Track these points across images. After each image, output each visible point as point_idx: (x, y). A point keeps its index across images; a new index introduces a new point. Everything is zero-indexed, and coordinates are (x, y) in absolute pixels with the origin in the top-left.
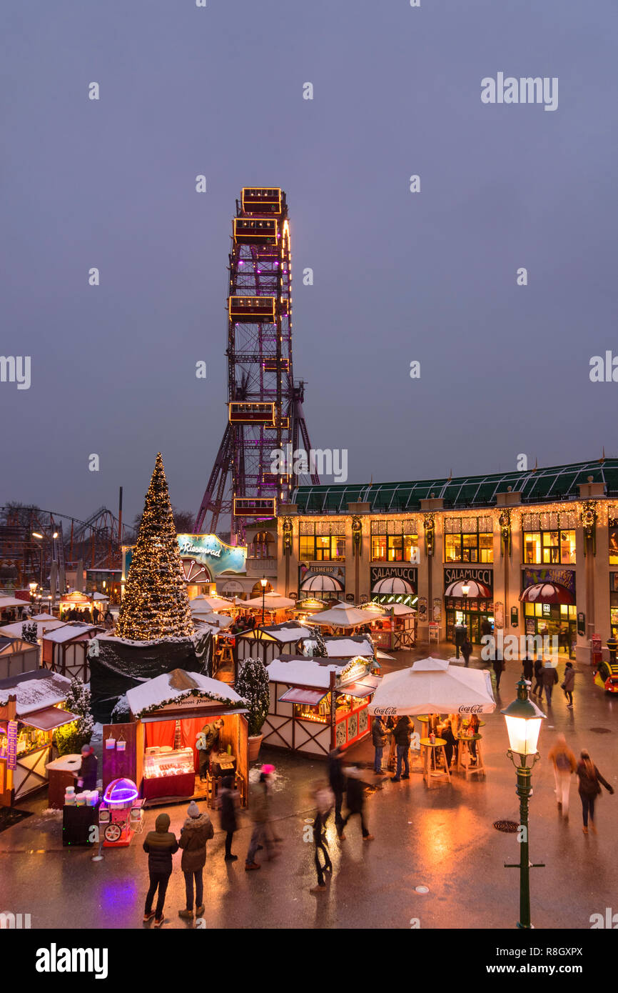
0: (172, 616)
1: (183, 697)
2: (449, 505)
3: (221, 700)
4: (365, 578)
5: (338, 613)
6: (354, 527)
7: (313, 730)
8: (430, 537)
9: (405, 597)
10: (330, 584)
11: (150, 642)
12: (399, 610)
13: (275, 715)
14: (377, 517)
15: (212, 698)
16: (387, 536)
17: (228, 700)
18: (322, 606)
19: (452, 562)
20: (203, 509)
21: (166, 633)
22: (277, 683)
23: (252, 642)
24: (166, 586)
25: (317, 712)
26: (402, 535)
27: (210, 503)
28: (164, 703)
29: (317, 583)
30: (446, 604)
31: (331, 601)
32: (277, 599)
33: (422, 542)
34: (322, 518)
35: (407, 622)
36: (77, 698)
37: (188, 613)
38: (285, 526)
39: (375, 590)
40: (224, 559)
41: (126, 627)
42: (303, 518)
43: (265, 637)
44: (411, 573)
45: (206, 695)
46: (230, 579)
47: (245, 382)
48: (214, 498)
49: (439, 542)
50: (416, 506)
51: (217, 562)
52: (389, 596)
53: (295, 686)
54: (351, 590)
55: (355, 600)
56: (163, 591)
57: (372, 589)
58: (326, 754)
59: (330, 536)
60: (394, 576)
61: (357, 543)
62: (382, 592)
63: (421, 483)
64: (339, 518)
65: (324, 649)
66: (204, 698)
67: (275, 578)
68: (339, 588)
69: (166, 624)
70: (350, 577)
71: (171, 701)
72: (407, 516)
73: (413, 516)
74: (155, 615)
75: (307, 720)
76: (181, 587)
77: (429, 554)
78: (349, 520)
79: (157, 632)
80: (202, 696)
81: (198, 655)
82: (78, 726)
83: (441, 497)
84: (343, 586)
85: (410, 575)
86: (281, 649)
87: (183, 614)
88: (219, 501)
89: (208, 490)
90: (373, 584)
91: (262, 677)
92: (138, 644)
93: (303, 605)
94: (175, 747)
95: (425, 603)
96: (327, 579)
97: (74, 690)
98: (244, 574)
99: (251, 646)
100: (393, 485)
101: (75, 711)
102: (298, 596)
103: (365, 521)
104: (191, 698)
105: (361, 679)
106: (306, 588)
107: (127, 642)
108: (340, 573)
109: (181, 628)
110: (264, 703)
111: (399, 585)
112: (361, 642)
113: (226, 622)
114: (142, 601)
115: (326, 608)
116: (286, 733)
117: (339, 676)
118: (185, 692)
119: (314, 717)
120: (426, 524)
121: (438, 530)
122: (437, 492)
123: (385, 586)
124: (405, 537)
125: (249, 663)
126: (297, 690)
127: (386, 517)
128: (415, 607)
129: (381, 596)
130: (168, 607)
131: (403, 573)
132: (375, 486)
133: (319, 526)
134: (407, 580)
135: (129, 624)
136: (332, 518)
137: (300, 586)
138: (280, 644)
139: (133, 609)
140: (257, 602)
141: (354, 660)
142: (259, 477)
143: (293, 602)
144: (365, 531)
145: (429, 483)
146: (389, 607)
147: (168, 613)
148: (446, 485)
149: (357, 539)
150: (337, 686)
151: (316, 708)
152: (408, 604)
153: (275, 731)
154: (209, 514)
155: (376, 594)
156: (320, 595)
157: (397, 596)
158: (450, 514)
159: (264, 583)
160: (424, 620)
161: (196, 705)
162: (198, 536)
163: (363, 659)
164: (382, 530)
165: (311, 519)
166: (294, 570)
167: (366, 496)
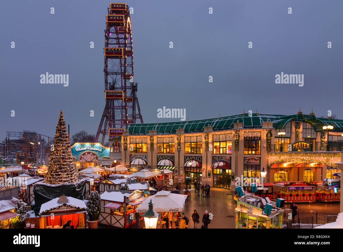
0: (67, 175)
1: (59, 207)
2: (186, 131)
3: (76, 208)
4: (155, 160)
5: (142, 173)
6: (151, 140)
7: (118, 218)
8: (179, 144)
9: (170, 167)
10: (141, 162)
11: (58, 185)
12: (166, 172)
13: (104, 212)
14: (159, 136)
15: (72, 207)
16: (163, 143)
17: (79, 208)
18: (137, 170)
19: (188, 153)
20: (98, 133)
21: (65, 181)
22: (105, 200)
23: (104, 184)
24: (65, 163)
25: (119, 211)
26: (169, 143)
27: (101, 131)
28: (51, 209)
29: (137, 161)
30: (185, 169)
31: (141, 168)
32: (121, 168)
33: (176, 145)
34: (139, 137)
35: (169, 176)
36: (19, 207)
37: (75, 174)
38: (124, 140)
39: (159, 164)
40: (103, 152)
42: (131, 137)
43: (109, 182)
44: (172, 157)
45: (69, 206)
47: (114, 83)
48: (103, 129)
49: (182, 146)
50: (174, 132)
51: (101, 154)
52: (164, 166)
53: (111, 201)
54: (149, 164)
55: (151, 168)
56: (64, 165)
57: (157, 164)
58: (122, 227)
59: (142, 143)
60: (166, 159)
61: (152, 146)
62: (161, 165)
63: (177, 123)
64: (145, 136)
65: (127, 187)
67: (121, 160)
68: (145, 163)
69: (65, 178)
70: (149, 159)
72: (171, 136)
73: (173, 136)
74: (60, 175)
75: (116, 214)
76: (71, 163)
77: (179, 150)
78: (149, 137)
79: (61, 181)
80: (68, 206)
81: (77, 190)
83: (184, 128)
84: (147, 163)
85: (172, 159)
86: (115, 187)
87: (72, 174)
88: (105, 130)
89: (100, 126)
90: (158, 162)
91: (98, 198)
92: (53, 185)
93: (131, 170)
95: (177, 169)
96: (140, 160)
97: (18, 204)
98: (109, 158)
99: (104, 186)
100: (166, 124)
101: (18, 212)
102: (130, 166)
103: (155, 137)
104: (63, 207)
105: (138, 198)
106: (132, 163)
107: (49, 185)
108: (146, 158)
109: (71, 179)
110: (98, 208)
111: (167, 162)
112: (144, 184)
113: (98, 176)
114: (55, 169)
115: (139, 171)
116: (108, 219)
117: (128, 198)
118: (61, 205)
119: (119, 213)
120: (177, 139)
121: (182, 141)
122: (182, 126)
123: (162, 163)
124: (170, 144)
125: (92, 193)
126: (111, 203)
127: (163, 136)
128: (173, 171)
129: (161, 166)
130: (65, 171)
131: (169, 158)
132: (160, 124)
133: (137, 140)
134: (170, 160)
135: (50, 178)
136: (142, 137)
137: (131, 163)
138: (115, 185)
139: (51, 172)
140: (112, 169)
141: (135, 191)
142: (121, 120)
143: (126, 169)
144: (155, 142)
145: (180, 123)
146: (162, 171)
147: (66, 174)
148: (186, 124)
149: (152, 145)
150: (127, 201)
151: (119, 209)
152: (171, 169)
153: (104, 218)
154: (101, 135)
155: (158, 166)
156: (138, 166)
157: (167, 166)
158: (187, 135)
159: (115, 161)
160: (177, 175)
161: (65, 210)
162: (93, 144)
163: (139, 191)
164: (161, 141)
165: (134, 137)
166: (128, 157)
167: (156, 128)
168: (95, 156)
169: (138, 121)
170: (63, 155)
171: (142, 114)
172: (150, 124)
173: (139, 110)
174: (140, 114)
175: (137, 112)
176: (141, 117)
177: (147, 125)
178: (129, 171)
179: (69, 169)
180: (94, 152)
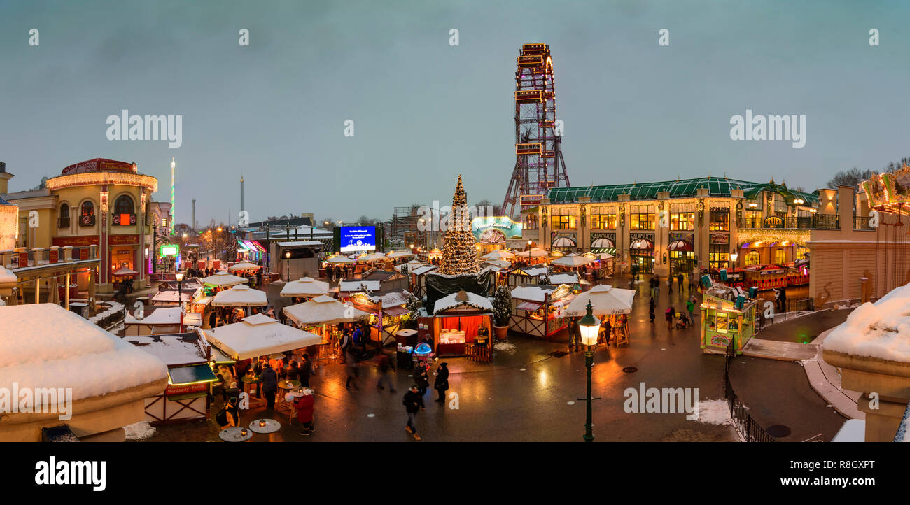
0: (467, 262)
1: (458, 305)
2: (633, 198)
3: (479, 308)
4: (588, 239)
5: (569, 259)
6: (581, 210)
7: (536, 324)
8: (623, 216)
9: (609, 249)
10: (568, 242)
11: (455, 276)
12: (604, 256)
13: (517, 316)
14: (594, 205)
15: (474, 307)
16: (600, 215)
17: (483, 308)
18: (562, 255)
19: (635, 229)
20: (506, 203)
21: (463, 271)
22: (517, 299)
23: (516, 276)
24: (463, 246)
25: (538, 314)
26: (608, 215)
27: (509, 199)
28: (448, 308)
29: (561, 242)
30: (631, 253)
31: (568, 251)
32: (538, 252)
33: (618, 218)
34: (564, 206)
35: (608, 263)
36: (411, 303)
37: (476, 261)
38: (543, 211)
39: (593, 246)
40: (513, 229)
41: (443, 268)
42: (553, 206)
43: (522, 273)
44: (612, 236)
45: (471, 305)
46: (513, 241)
47: (528, 133)
48: (512, 196)
49: (627, 219)
50: (615, 199)
51: (509, 232)
52: (600, 249)
53: (526, 301)
54: (580, 246)
55: (581, 251)
56: (462, 249)
57: (591, 244)
58: (541, 336)
59: (569, 216)
60: (603, 237)
61: (583, 220)
62: (597, 246)
63: (619, 186)
64: (573, 205)
65: (548, 280)
66: (470, 307)
67: (538, 240)
68: (573, 245)
69: (463, 267)
70: (579, 238)
71: (452, 308)
72: (611, 204)
73: (614, 204)
74: (457, 262)
75: (533, 319)
76: (472, 246)
77: (622, 225)
78: (579, 207)
79: (459, 271)
80: (468, 305)
81: (480, 283)
82: (411, 316)
83: (629, 193)
84: (575, 244)
85: (612, 237)
86: (531, 279)
87: (473, 261)
88: (515, 198)
89: (508, 192)
90: (592, 242)
91: (508, 296)
92: (449, 277)
93: (552, 255)
94: (459, 330)
95: (619, 252)
96: (566, 240)
97: (410, 299)
98: (521, 238)
99: (516, 278)
100: (604, 187)
101: (409, 309)
102: (551, 249)
103: (588, 207)
104: (463, 306)
105: (565, 296)
106: (554, 245)
107: (443, 275)
108: (574, 236)
109: (472, 269)
110: (509, 309)
111: (606, 242)
112: (572, 275)
113: (506, 264)
114: (451, 254)
115: (564, 256)
116: (522, 325)
117: (550, 296)
118: (459, 303)
119: (537, 318)
120: (620, 209)
121: (627, 212)
122: (627, 191)
123: (598, 243)
124: (610, 216)
125: (500, 289)
126: (527, 303)
127: (599, 205)
128: (614, 255)
129: (596, 249)
130: (464, 258)
131: (608, 236)
132: (595, 188)
133: (562, 210)
134: (610, 240)
135: (445, 266)
136: (569, 206)
137: (552, 244)
138: (530, 277)
139: (447, 259)
140: (526, 254)
141: (560, 286)
142: (538, 183)
143: (546, 253)
144: (588, 213)
145: (624, 186)
146: (598, 255)
147: (465, 261)
148: (632, 187)
149: (583, 217)
150: (548, 301)
151: (538, 312)
152: (610, 253)
153: (517, 324)
154: (509, 205)
155: (592, 249)
156: (562, 249)
157: (605, 248)
158: (634, 203)
159: (530, 243)
160: (619, 262)
161: (465, 310)
162: (498, 217)
163: (566, 285)
164: (597, 212)
165: (558, 206)
166: (548, 236)
167: (589, 193)
168: (502, 236)
169: (562, 184)
170: (462, 235)
171: (568, 174)
172: (581, 188)
173: (564, 168)
174: (565, 174)
175: (561, 171)
176: (566, 178)
177: (576, 188)
178: (550, 257)
179: (468, 254)
180: (499, 229)
